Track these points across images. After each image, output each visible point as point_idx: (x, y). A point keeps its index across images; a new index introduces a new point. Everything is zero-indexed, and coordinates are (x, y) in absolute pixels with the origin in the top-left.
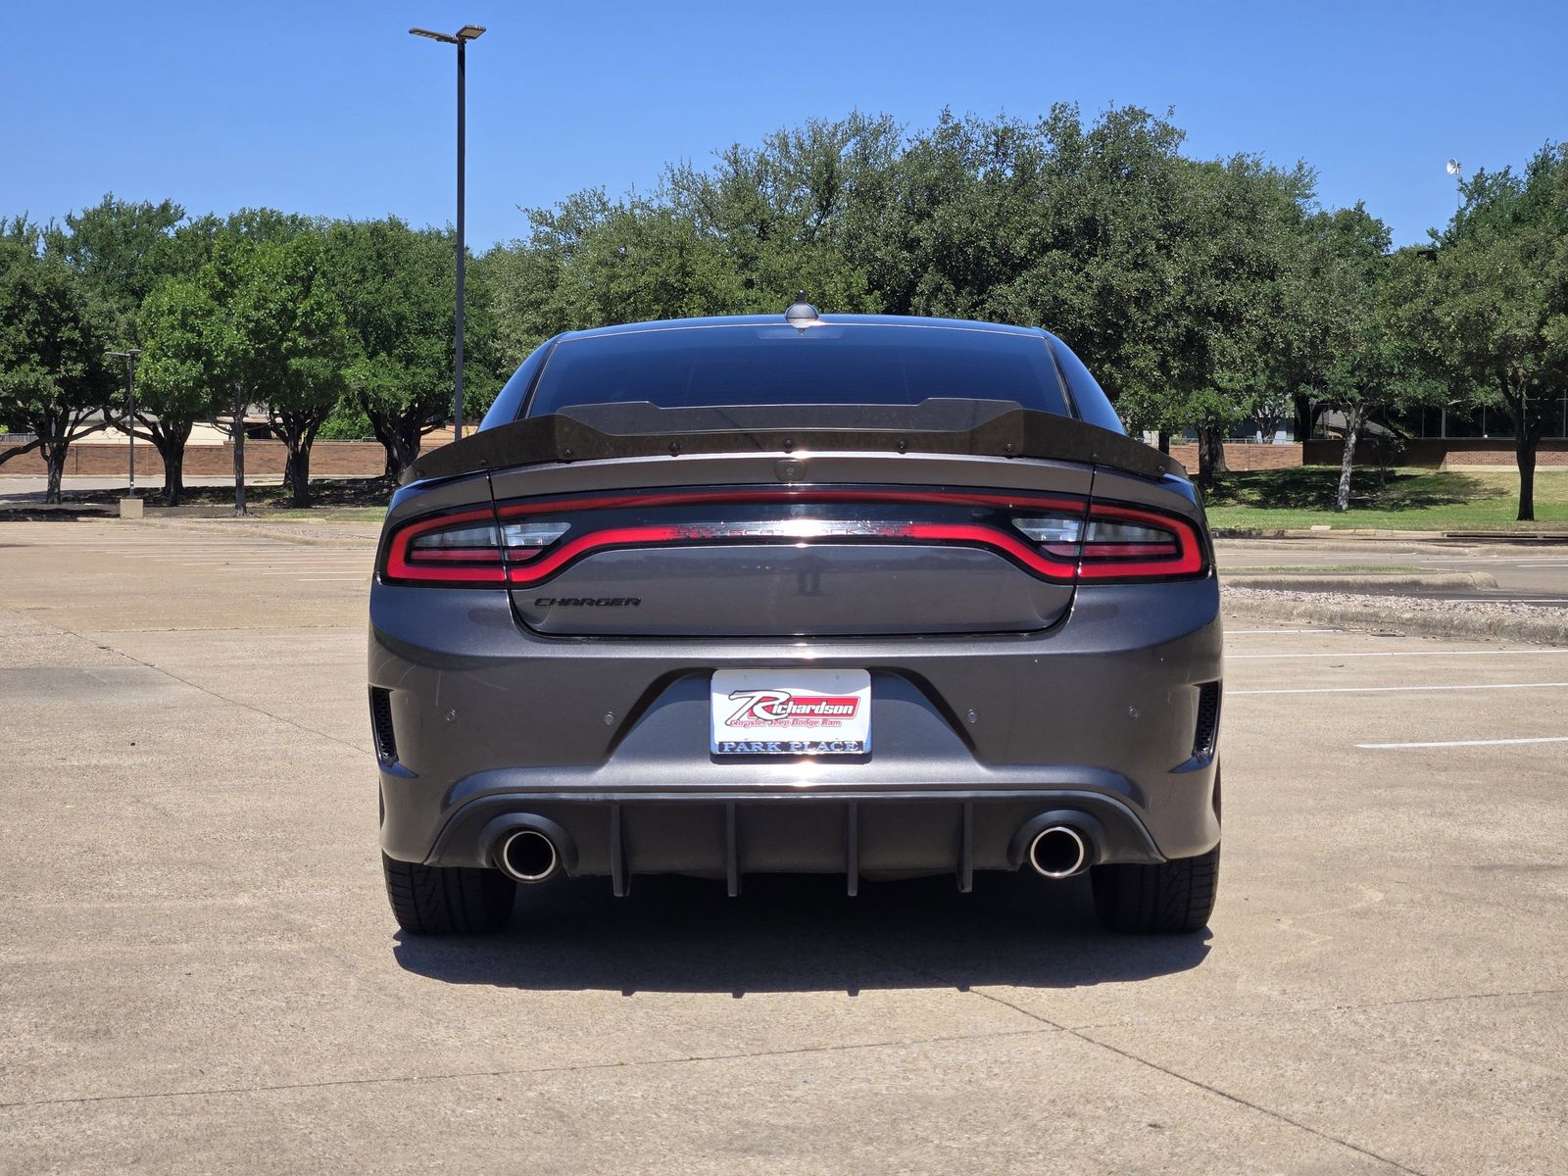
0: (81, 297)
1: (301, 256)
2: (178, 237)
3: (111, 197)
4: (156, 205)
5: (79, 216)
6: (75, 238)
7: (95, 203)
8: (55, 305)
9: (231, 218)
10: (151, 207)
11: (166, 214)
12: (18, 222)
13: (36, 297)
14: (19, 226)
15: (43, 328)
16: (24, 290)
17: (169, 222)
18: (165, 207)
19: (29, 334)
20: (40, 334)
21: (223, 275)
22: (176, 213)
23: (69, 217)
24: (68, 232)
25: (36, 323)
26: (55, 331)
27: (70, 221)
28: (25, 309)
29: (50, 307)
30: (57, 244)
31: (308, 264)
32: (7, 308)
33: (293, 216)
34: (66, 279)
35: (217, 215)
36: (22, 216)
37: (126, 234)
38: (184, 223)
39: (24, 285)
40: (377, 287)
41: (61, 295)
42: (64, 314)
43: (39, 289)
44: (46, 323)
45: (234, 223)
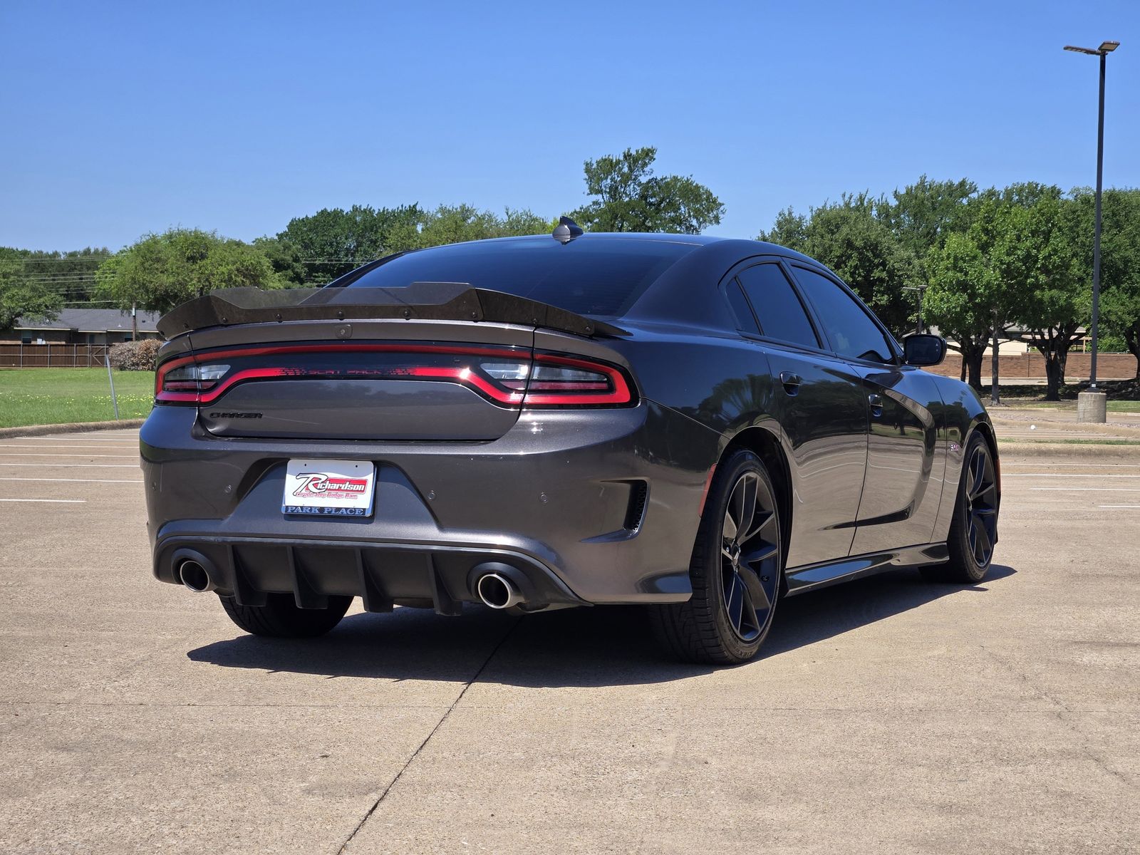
0: (889, 248)
1: (1042, 216)
2: (969, 205)
3: (925, 178)
4: (956, 182)
5: (902, 191)
6: (898, 207)
7: (914, 182)
8: (870, 254)
9: (1006, 190)
10: (952, 184)
11: (963, 189)
12: (861, 197)
13: (857, 249)
14: (861, 199)
15: (861, 271)
16: (849, 244)
17: (965, 195)
18: (962, 184)
19: (852, 274)
20: (859, 275)
21: (986, 231)
22: (970, 188)
23: (896, 192)
24: (893, 203)
25: (856, 267)
26: (869, 272)
27: (896, 195)
28: (849, 257)
29: (867, 256)
30: (885, 211)
31: (1048, 221)
32: (837, 257)
33: (1052, 187)
34: (878, 235)
35: (997, 189)
36: (864, 193)
37: (933, 203)
38: (974, 195)
39: (849, 240)
41: (874, 247)
42: (876, 261)
43: (859, 243)
44: (864, 268)
45: (1009, 193)
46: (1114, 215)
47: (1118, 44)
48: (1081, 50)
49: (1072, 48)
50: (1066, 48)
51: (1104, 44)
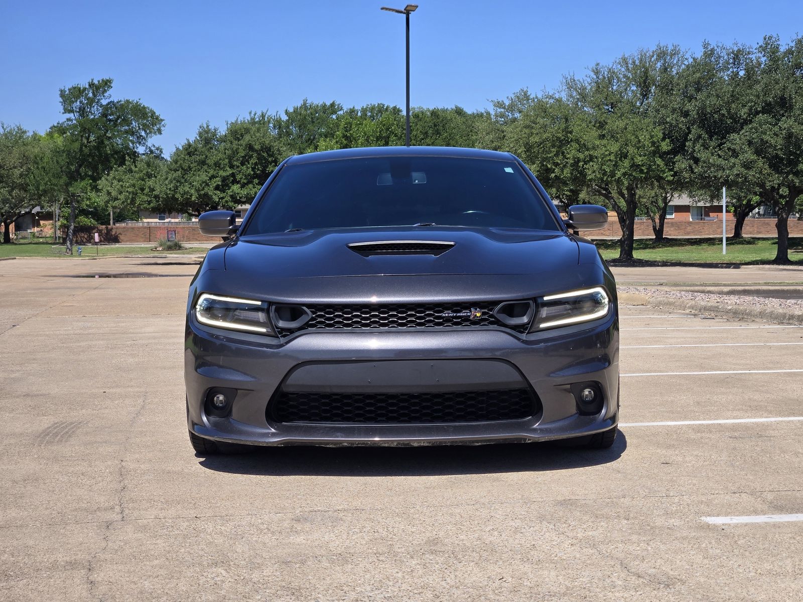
0: (279, 150)
2: (337, 119)
3: (307, 100)
4: (328, 104)
5: (291, 110)
6: (288, 121)
7: (299, 104)
8: (265, 155)
9: (362, 109)
10: (325, 105)
11: (333, 108)
12: (262, 114)
13: (256, 151)
14: (263, 116)
15: (259, 167)
16: (250, 147)
17: (334, 112)
18: (333, 105)
19: (253, 169)
20: (258, 170)
22: (338, 108)
23: (286, 110)
24: (285, 118)
25: (256, 164)
26: (265, 167)
27: (287, 112)
28: (251, 157)
29: (264, 156)
30: (278, 124)
32: (242, 157)
33: (394, 107)
34: (271, 141)
35: (356, 108)
36: (265, 111)
37: (312, 118)
38: (341, 113)
39: (250, 145)
40: (432, 141)
41: (268, 149)
42: (270, 159)
43: (257, 147)
44: (261, 164)
45: (364, 111)
46: (435, 126)
47: (417, 7)
48: (393, 10)
49: (387, 9)
50: (382, 9)
51: (407, 6)
